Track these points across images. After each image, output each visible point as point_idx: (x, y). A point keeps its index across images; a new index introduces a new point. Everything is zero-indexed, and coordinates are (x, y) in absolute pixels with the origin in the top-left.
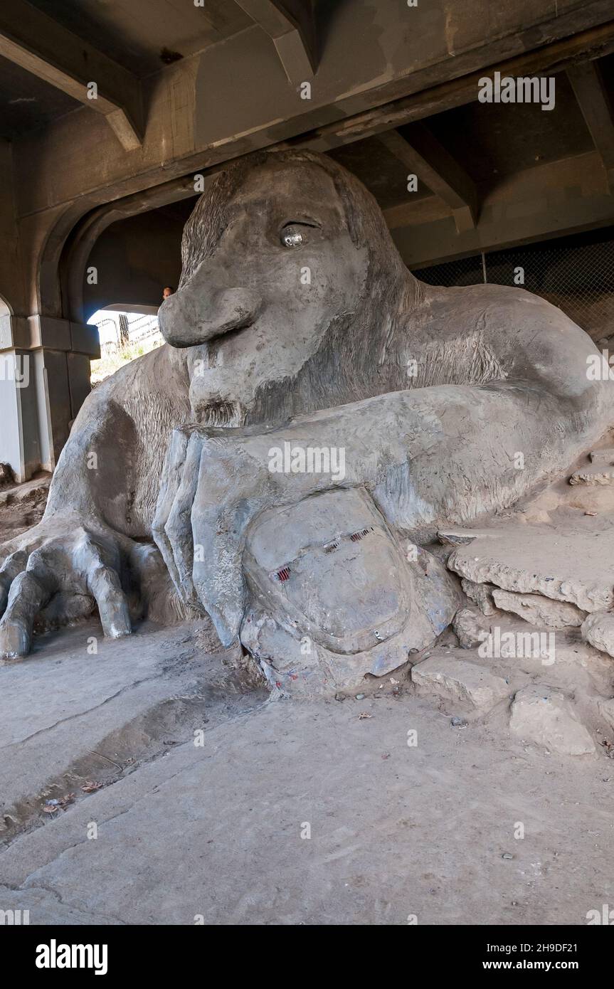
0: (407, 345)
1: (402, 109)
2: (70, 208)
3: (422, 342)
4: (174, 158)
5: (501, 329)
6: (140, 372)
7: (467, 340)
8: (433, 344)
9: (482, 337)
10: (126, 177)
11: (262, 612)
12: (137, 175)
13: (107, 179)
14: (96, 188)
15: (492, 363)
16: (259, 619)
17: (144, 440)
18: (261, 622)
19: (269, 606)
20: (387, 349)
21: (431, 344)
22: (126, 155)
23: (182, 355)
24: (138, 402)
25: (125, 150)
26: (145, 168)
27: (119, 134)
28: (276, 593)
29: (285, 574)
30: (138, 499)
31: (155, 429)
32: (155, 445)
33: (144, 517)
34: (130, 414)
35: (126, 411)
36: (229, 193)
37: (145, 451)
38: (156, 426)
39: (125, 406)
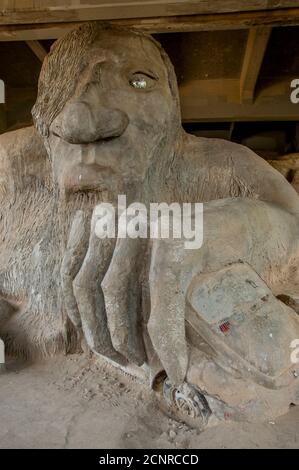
0: (185, 169)
1: (181, 22)
3: (195, 168)
7: (225, 171)
9: (233, 170)
11: (202, 356)
15: (245, 187)
16: (199, 363)
18: (201, 365)
19: (210, 352)
28: (219, 342)
29: (225, 327)
36: (90, 42)
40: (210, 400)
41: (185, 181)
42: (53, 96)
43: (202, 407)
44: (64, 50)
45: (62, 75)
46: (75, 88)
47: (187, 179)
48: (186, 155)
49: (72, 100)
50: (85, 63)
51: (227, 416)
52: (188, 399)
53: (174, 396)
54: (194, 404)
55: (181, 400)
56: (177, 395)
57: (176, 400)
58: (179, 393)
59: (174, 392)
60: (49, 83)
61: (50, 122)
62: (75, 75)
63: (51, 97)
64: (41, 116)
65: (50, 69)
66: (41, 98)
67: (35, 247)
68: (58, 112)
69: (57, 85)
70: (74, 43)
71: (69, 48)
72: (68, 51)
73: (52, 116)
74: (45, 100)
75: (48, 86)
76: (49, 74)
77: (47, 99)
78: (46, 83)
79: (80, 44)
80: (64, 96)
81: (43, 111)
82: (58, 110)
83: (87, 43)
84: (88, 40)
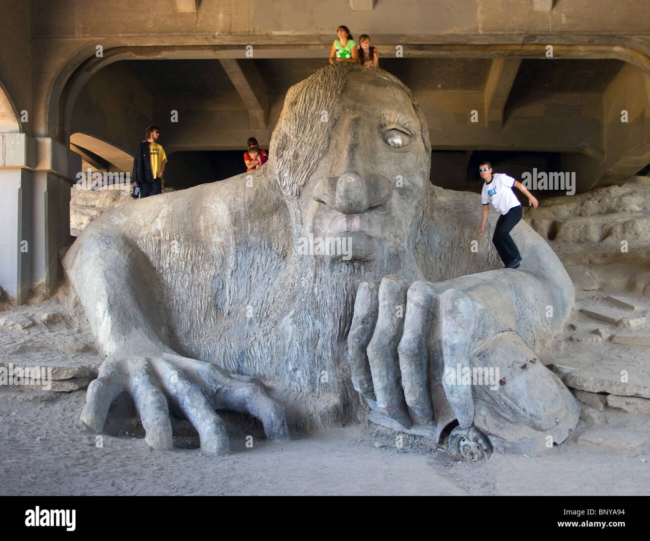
0: (437, 231)
3: (447, 231)
4: (230, 32)
6: (165, 213)
8: (456, 233)
9: (491, 234)
10: (175, 33)
12: (187, 35)
13: (153, 30)
17: (168, 278)
20: (421, 231)
21: (454, 233)
22: (176, 15)
24: (160, 241)
25: (176, 9)
29: (503, 381)
30: (180, 333)
31: (183, 268)
32: (187, 284)
33: (193, 349)
34: (145, 251)
35: (139, 247)
36: (339, 92)
37: (170, 289)
38: (183, 266)
39: (138, 242)
40: (492, 439)
41: (437, 246)
42: (304, 152)
43: (485, 447)
44: (311, 100)
45: (312, 127)
46: (328, 147)
47: (440, 244)
49: (325, 159)
50: (336, 116)
51: (505, 449)
52: (472, 444)
53: (459, 445)
54: (478, 447)
55: (466, 447)
56: (462, 443)
57: (461, 449)
58: (464, 440)
59: (460, 441)
60: (297, 137)
61: (303, 183)
62: (326, 130)
63: (300, 153)
64: (291, 174)
65: (296, 120)
66: (288, 154)
67: (284, 321)
68: (311, 173)
69: (306, 140)
70: (321, 91)
71: (316, 97)
72: (315, 103)
73: (305, 177)
74: (293, 157)
75: (295, 140)
76: (294, 126)
77: (296, 156)
78: (292, 137)
79: (329, 95)
80: (316, 154)
81: (293, 170)
82: (312, 169)
83: (336, 93)
84: (337, 90)
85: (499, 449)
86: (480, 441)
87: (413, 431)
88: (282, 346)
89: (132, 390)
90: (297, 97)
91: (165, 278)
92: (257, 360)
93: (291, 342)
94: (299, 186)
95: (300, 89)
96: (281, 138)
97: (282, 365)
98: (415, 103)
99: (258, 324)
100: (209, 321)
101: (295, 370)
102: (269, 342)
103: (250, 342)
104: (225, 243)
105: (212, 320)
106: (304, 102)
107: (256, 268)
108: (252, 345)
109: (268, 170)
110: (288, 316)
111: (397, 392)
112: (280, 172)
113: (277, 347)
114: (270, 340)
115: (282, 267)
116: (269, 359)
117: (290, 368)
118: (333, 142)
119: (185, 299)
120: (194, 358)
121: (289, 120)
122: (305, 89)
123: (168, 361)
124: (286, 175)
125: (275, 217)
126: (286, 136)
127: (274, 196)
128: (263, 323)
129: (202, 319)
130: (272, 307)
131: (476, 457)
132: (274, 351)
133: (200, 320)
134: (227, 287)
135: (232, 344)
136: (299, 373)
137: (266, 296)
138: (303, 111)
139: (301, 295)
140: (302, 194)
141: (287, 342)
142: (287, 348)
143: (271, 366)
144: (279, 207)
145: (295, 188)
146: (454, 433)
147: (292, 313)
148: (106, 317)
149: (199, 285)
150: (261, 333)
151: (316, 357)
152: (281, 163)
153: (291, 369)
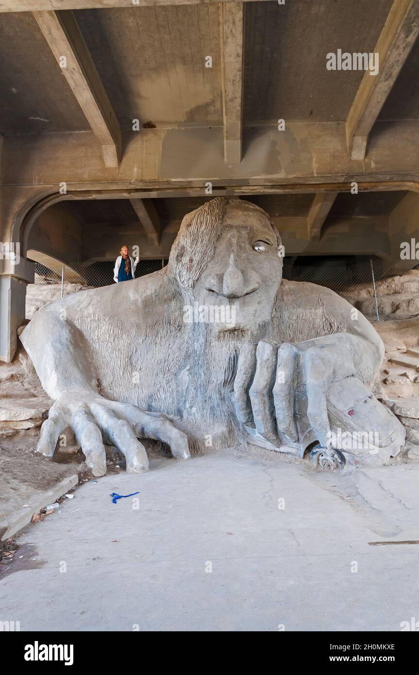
0: (286, 309)
1: (274, 189)
2: (48, 189)
3: (294, 308)
4: (142, 180)
5: (333, 307)
6: (95, 302)
7: (318, 310)
8: (300, 310)
9: (324, 310)
10: (103, 182)
12: (111, 183)
13: (88, 179)
14: (77, 183)
15: (335, 324)
17: (96, 346)
20: (275, 309)
21: (298, 310)
22: (104, 169)
23: (141, 296)
24: (91, 320)
25: (105, 166)
26: (119, 180)
27: (105, 157)
28: (348, 421)
29: (351, 413)
30: (105, 384)
31: (107, 339)
32: (110, 349)
33: (115, 395)
34: (80, 328)
35: (76, 325)
36: (221, 217)
37: (98, 353)
38: (108, 337)
39: (75, 322)
40: (346, 455)
41: (286, 318)
42: (196, 258)
43: (340, 461)
44: (201, 223)
45: (202, 241)
46: (214, 254)
47: (289, 317)
48: (285, 297)
49: (213, 262)
51: (356, 462)
52: (329, 458)
53: (318, 460)
54: (334, 461)
55: (324, 460)
56: (321, 458)
57: (320, 462)
58: (322, 456)
59: (319, 456)
60: (191, 247)
61: (196, 278)
62: (212, 243)
63: (194, 259)
64: (188, 273)
65: (191, 237)
66: (186, 259)
67: (182, 372)
68: (202, 271)
69: (198, 249)
70: (208, 217)
71: (205, 221)
72: (204, 223)
73: (198, 274)
74: (189, 261)
75: (190, 249)
76: (190, 241)
77: (191, 260)
78: (188, 248)
79: (214, 219)
80: (206, 259)
81: (189, 269)
82: (202, 269)
83: (219, 218)
84: (219, 215)
85: (351, 462)
86: (336, 456)
87: (283, 449)
88: (180, 391)
89: (74, 426)
90: (191, 221)
91: (94, 346)
92: (162, 401)
93: (188, 388)
94: (194, 281)
95: (193, 216)
96: (180, 249)
97: (181, 404)
98: (273, 223)
99: (162, 376)
100: (126, 375)
101: (191, 407)
102: (171, 388)
103: (156, 389)
104: (137, 321)
105: (129, 374)
106: (197, 224)
107: (160, 338)
108: (159, 390)
109: (168, 270)
110: (185, 370)
111: (271, 421)
112: (180, 272)
113: (178, 391)
114: (172, 386)
115: (178, 336)
116: (171, 400)
117: (188, 405)
118: (218, 250)
119: (109, 360)
120: (116, 401)
121: (186, 237)
122: (197, 216)
123: (99, 404)
124: (184, 273)
125: (173, 302)
126: (183, 248)
127: (173, 288)
128: (165, 376)
129: (121, 373)
130: (172, 363)
131: (332, 468)
132: (175, 394)
133: (120, 374)
134: (139, 351)
135: (143, 389)
136: (194, 409)
137: (167, 357)
138: (196, 230)
139: (194, 355)
140: (196, 286)
141: (184, 388)
142: (185, 392)
143: (172, 405)
144: (177, 295)
145: (191, 282)
146: (314, 451)
147: (188, 367)
148: (53, 374)
149: (119, 350)
150: (165, 382)
151: (207, 398)
152: (180, 265)
153: (188, 407)
